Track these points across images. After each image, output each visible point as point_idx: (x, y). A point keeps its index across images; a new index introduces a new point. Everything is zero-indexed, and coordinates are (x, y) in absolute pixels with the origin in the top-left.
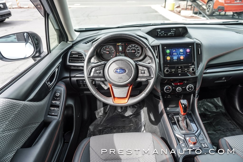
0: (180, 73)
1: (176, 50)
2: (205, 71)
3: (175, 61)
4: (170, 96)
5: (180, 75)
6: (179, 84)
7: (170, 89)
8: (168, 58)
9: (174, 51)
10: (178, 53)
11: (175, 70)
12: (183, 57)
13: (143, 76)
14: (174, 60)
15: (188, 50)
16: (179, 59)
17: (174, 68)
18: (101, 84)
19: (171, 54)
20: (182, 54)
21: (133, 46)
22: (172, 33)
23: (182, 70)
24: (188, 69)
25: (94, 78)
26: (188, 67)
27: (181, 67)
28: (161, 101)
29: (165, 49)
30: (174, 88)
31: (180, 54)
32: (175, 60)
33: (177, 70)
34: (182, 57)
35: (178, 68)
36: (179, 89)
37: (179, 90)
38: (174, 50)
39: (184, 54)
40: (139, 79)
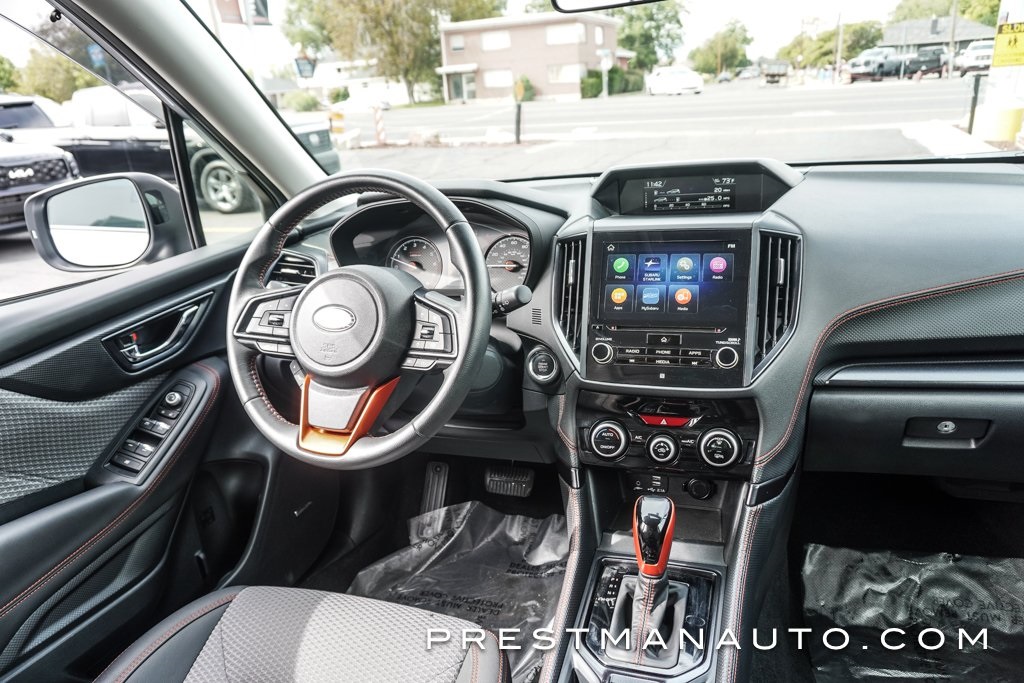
0: (662, 369)
1: (659, 260)
2: (824, 378)
3: (648, 308)
4: (660, 487)
5: (662, 376)
6: (664, 422)
7: (616, 442)
8: (619, 295)
9: (650, 263)
10: (668, 277)
11: (642, 351)
12: (688, 292)
13: (424, 350)
14: (646, 305)
15: (718, 263)
16: (667, 300)
17: (635, 340)
18: (294, 372)
19: (633, 278)
20: (685, 277)
21: (513, 243)
22: (720, 198)
23: (674, 352)
24: (705, 354)
25: (257, 340)
26: (709, 342)
27: (674, 341)
28: (575, 491)
29: (611, 252)
30: (639, 437)
31: (679, 277)
32: (650, 305)
33: (652, 352)
34: (683, 295)
35: (655, 341)
36: (660, 447)
37: (662, 450)
38: (648, 260)
39: (694, 281)
40: (409, 363)
